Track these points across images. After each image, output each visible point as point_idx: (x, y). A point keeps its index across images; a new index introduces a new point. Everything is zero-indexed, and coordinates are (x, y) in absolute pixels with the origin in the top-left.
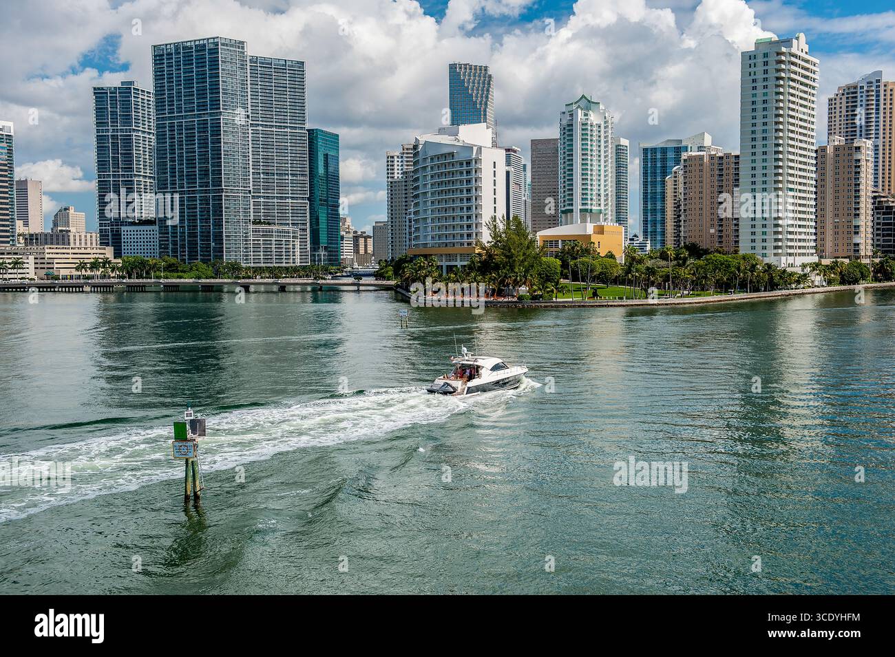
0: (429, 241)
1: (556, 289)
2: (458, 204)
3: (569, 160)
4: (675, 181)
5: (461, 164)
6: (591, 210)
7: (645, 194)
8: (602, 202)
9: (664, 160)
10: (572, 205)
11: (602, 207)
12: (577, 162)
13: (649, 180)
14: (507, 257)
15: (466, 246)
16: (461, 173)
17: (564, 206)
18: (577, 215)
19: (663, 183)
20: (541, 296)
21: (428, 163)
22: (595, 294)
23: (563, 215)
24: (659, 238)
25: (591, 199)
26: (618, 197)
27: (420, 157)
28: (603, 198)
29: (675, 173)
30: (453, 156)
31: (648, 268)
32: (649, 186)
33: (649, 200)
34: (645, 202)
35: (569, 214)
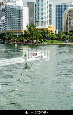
0: (10, 29)
1: (44, 41)
2: (17, 20)
3: (38, 8)
4: (65, 14)
5: (18, 11)
6: (44, 21)
7: (57, 17)
8: (47, 19)
9: (62, 8)
10: (39, 20)
11: (47, 21)
12: (40, 9)
13: (58, 13)
14: (32, 33)
15: (19, 30)
16: (18, 13)
17: (37, 20)
18: (40, 23)
19: (62, 14)
20: (40, 42)
21: (10, 10)
22: (52, 42)
23: (37, 23)
24: (60, 29)
25: (44, 19)
26: (50, 18)
27: (7, 9)
28: (47, 18)
29: (65, 12)
30: (16, 9)
31: (64, 36)
32: (58, 15)
33: (58, 19)
34: (57, 19)
35: (38, 22)
